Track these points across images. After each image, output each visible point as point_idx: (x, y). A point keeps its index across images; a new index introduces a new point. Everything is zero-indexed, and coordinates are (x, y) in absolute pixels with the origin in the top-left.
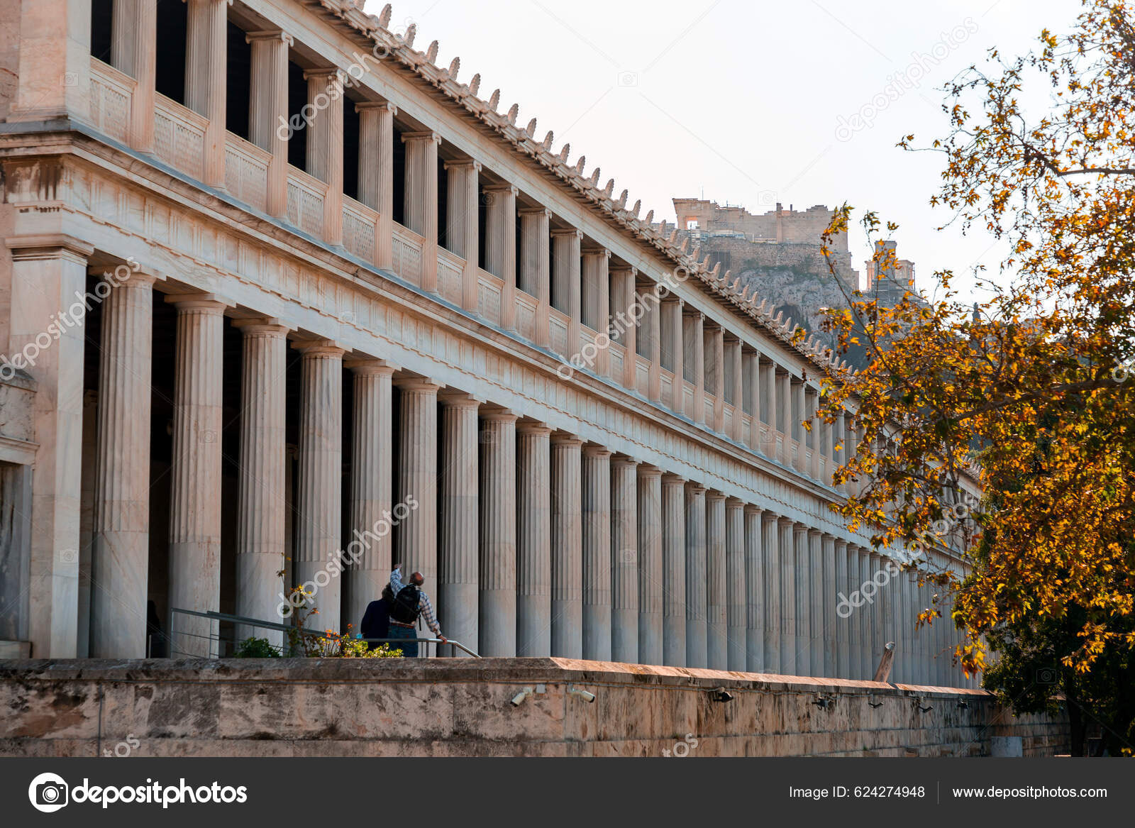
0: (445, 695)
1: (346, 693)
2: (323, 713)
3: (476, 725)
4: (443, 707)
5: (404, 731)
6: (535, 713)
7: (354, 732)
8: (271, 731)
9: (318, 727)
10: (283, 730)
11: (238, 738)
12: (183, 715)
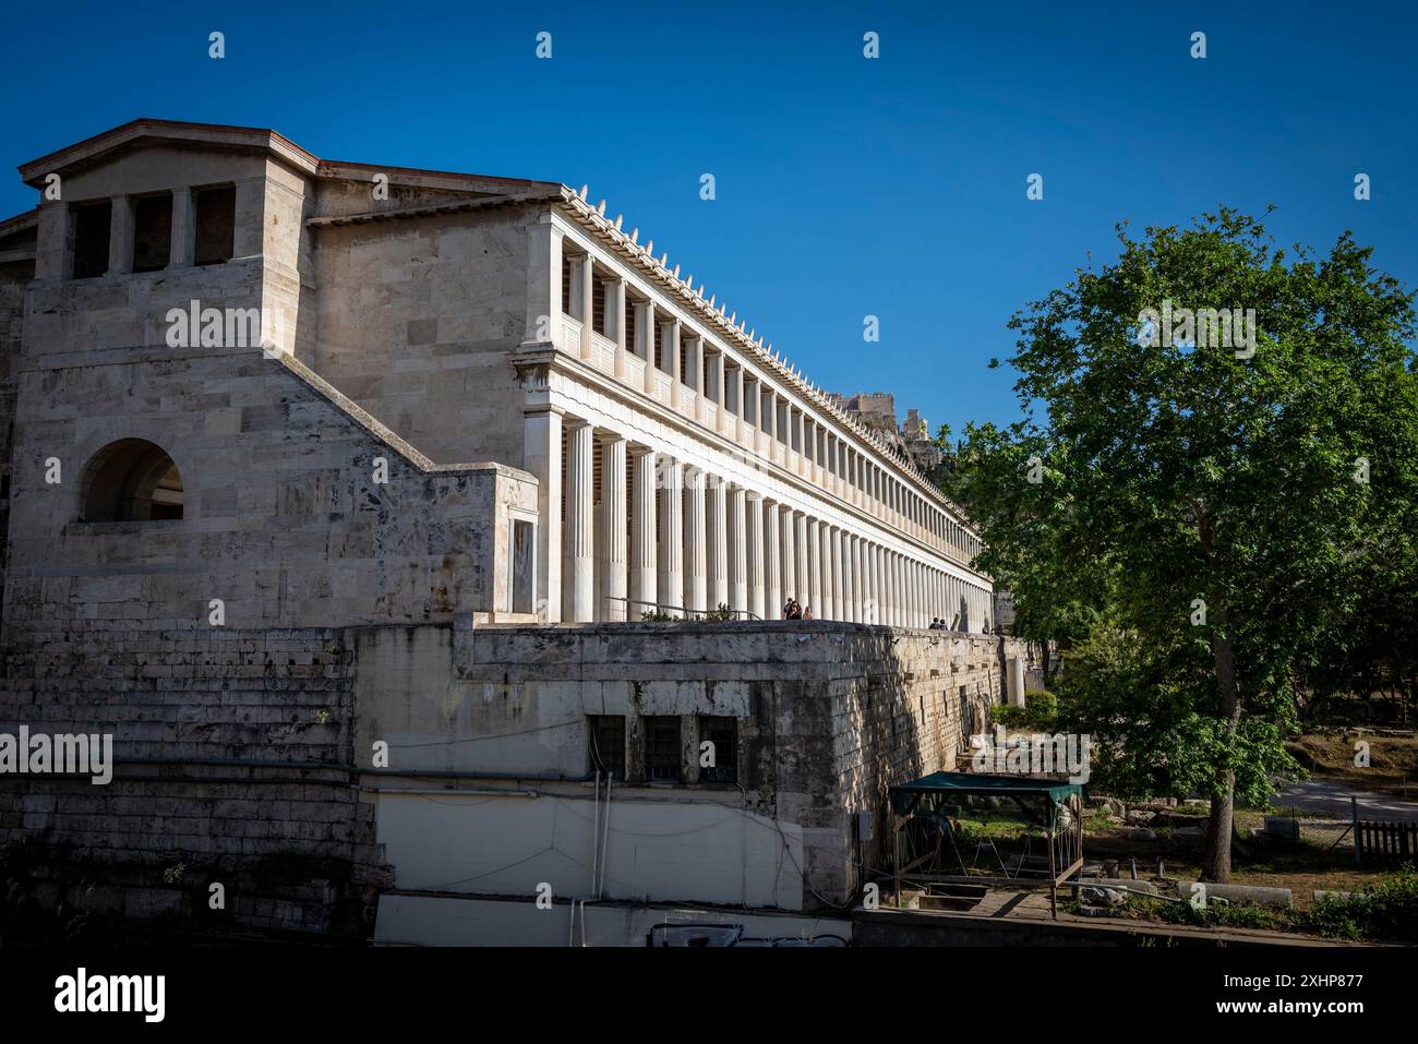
0: (764, 639)
1: (711, 639)
2: (699, 650)
3: (780, 655)
4: (762, 645)
5: (742, 658)
6: (811, 647)
7: (716, 659)
8: (672, 659)
9: (697, 657)
10: (678, 658)
11: (655, 663)
12: (625, 651)
